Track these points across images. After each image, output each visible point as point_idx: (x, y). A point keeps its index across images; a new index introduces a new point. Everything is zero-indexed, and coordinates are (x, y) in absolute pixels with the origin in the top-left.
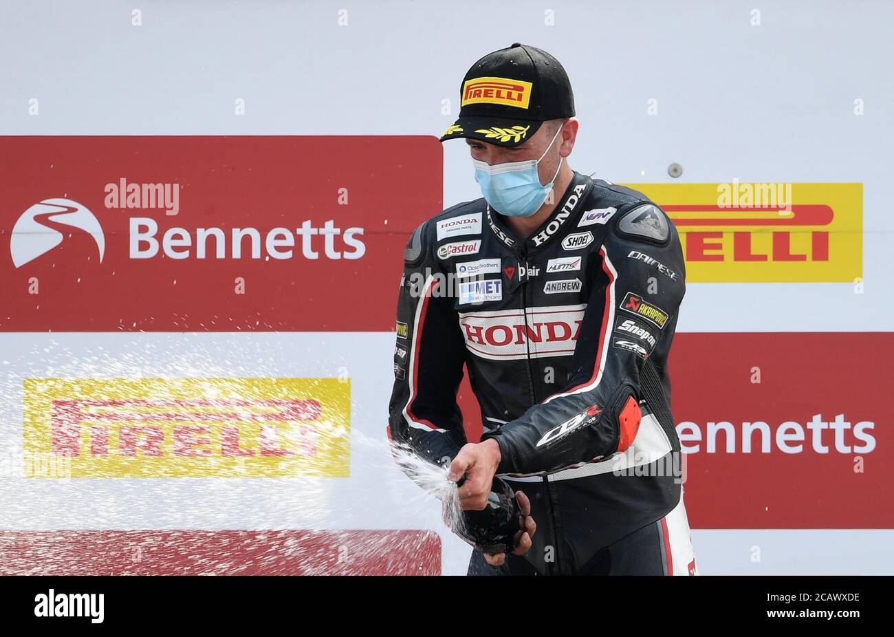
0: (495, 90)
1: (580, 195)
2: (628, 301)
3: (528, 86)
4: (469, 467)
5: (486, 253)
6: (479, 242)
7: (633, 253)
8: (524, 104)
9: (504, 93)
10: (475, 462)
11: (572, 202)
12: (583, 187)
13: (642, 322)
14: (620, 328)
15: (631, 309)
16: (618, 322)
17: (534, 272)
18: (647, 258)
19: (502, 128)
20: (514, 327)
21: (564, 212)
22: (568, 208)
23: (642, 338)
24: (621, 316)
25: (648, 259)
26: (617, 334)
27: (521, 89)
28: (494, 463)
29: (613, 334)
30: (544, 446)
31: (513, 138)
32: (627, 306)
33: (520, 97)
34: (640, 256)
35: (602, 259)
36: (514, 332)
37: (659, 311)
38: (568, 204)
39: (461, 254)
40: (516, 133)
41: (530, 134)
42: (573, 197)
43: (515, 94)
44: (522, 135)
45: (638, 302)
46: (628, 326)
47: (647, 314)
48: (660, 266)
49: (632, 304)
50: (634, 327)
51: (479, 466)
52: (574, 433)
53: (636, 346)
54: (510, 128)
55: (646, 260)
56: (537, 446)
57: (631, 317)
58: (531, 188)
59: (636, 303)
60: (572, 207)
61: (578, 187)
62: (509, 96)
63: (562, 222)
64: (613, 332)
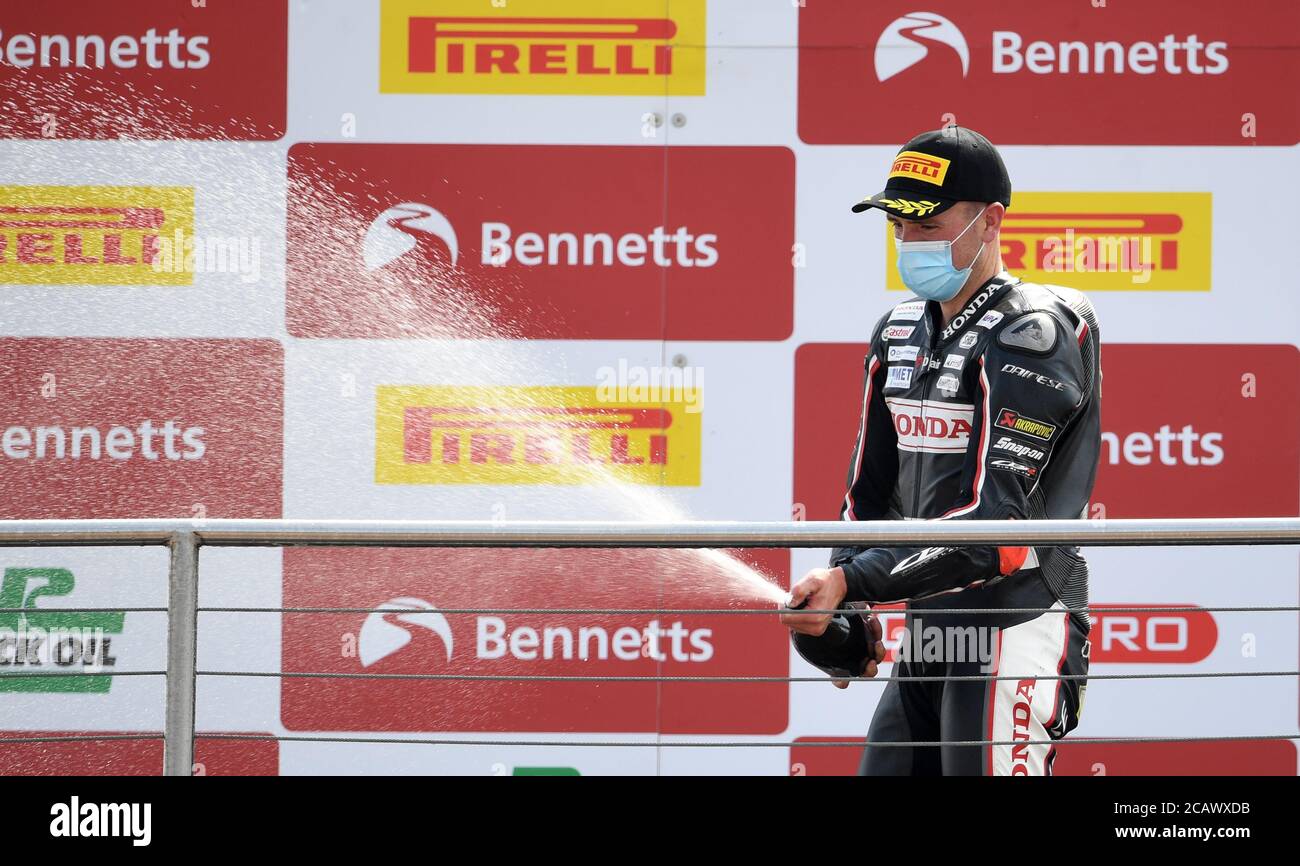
0: (913, 164)
1: (991, 294)
2: (1003, 418)
3: (945, 163)
4: (812, 594)
5: (914, 340)
6: (913, 328)
7: (1007, 366)
8: (939, 181)
9: (920, 168)
10: (819, 589)
11: (982, 299)
12: (998, 287)
13: (1019, 438)
14: (995, 446)
15: (1006, 425)
16: (994, 440)
17: (936, 365)
18: (1023, 370)
19: (908, 201)
20: (914, 417)
21: (971, 308)
22: (975, 305)
23: (1019, 455)
24: (997, 433)
25: (1023, 372)
26: (994, 454)
27: (937, 165)
28: (841, 593)
29: (989, 454)
30: (898, 574)
31: (917, 211)
32: (1002, 422)
33: (935, 174)
34: (1014, 369)
35: (981, 368)
36: (913, 422)
37: (1040, 424)
38: (977, 301)
39: (897, 337)
40: (924, 207)
41: (937, 211)
42: (985, 295)
43: (931, 170)
44: (927, 211)
45: (1013, 418)
46: (1004, 443)
47: (1026, 428)
48: (1040, 379)
49: (1008, 420)
50: (1010, 444)
51: (823, 594)
52: (937, 560)
53: (1012, 464)
54: (917, 202)
55: (1021, 373)
56: (893, 572)
57: (1007, 434)
58: (942, 271)
59: (1011, 419)
60: (980, 304)
61: (992, 286)
62: (925, 171)
63: (968, 317)
64: (988, 452)
